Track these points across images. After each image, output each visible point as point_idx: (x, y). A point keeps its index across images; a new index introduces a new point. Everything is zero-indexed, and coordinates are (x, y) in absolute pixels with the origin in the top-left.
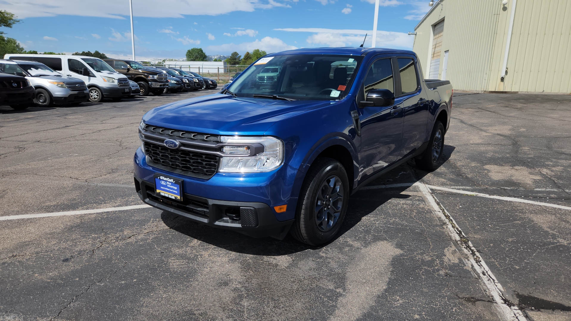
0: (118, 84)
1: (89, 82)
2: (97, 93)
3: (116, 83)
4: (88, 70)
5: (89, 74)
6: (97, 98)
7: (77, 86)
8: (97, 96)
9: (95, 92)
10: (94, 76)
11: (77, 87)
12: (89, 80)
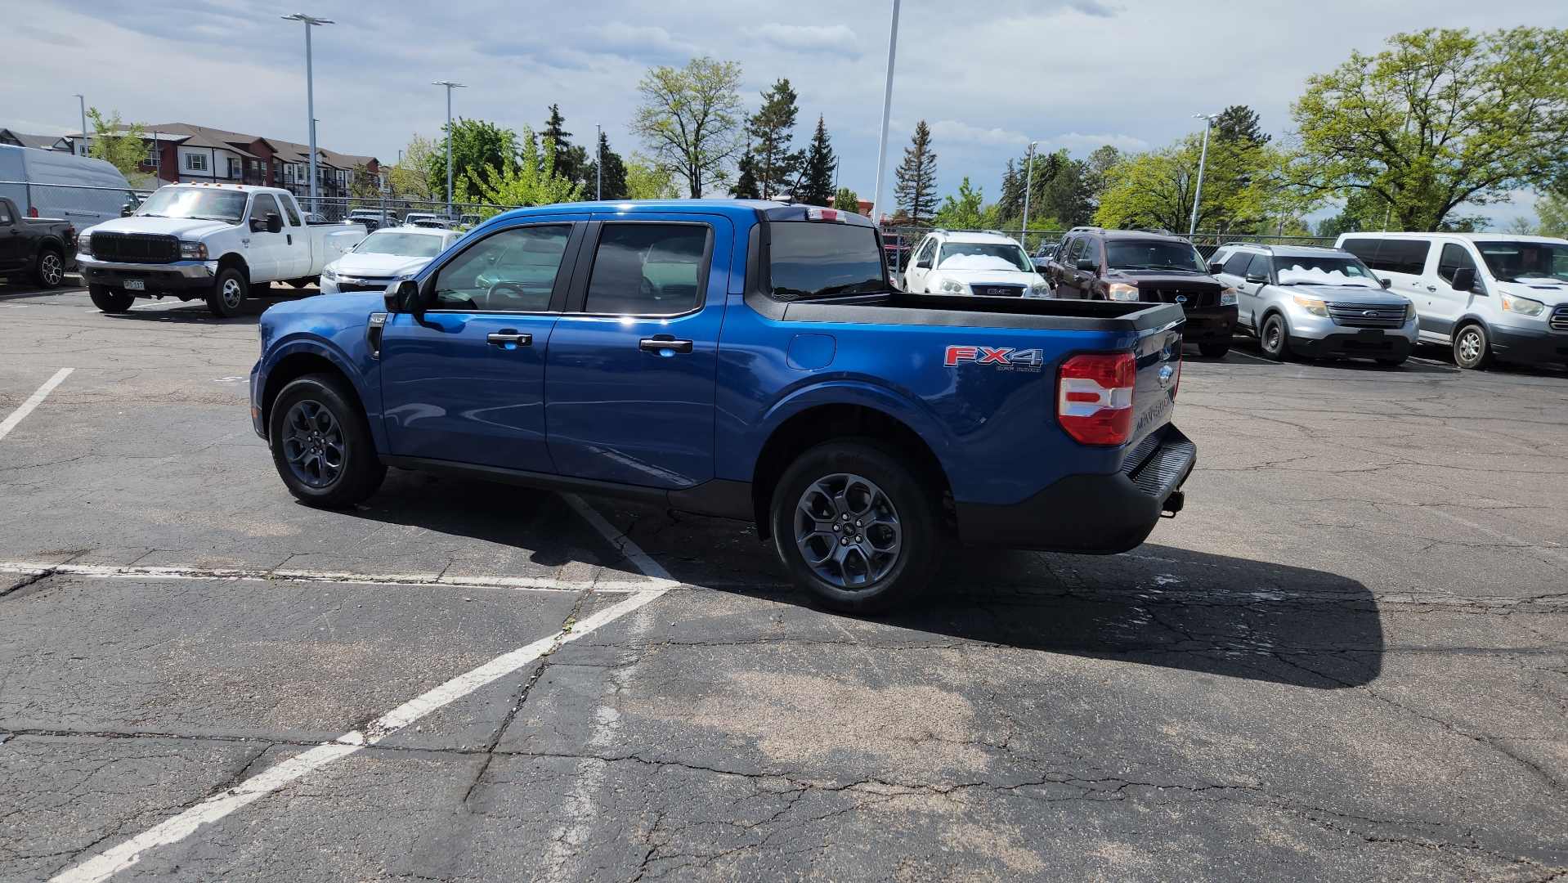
0: (1551, 322)
1: (1467, 308)
2: (1477, 343)
3: (1544, 315)
4: (1476, 276)
5: (1473, 285)
6: (1474, 356)
7: (1364, 313)
8: (1476, 349)
9: (1475, 338)
10: (1484, 293)
11: (1364, 316)
12: (1471, 301)
